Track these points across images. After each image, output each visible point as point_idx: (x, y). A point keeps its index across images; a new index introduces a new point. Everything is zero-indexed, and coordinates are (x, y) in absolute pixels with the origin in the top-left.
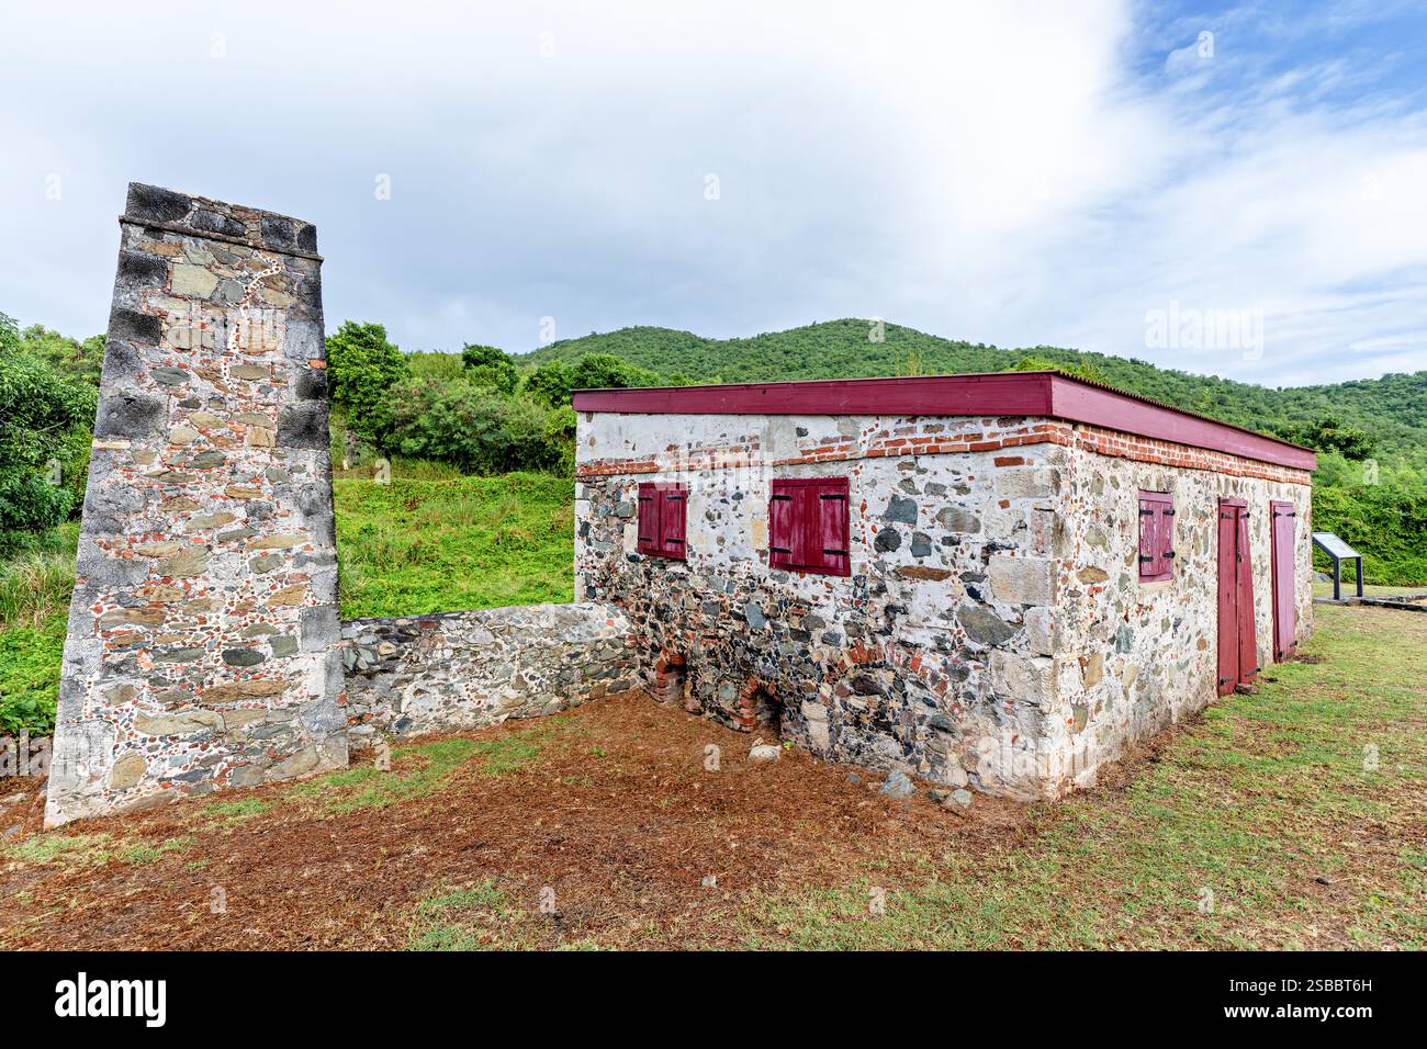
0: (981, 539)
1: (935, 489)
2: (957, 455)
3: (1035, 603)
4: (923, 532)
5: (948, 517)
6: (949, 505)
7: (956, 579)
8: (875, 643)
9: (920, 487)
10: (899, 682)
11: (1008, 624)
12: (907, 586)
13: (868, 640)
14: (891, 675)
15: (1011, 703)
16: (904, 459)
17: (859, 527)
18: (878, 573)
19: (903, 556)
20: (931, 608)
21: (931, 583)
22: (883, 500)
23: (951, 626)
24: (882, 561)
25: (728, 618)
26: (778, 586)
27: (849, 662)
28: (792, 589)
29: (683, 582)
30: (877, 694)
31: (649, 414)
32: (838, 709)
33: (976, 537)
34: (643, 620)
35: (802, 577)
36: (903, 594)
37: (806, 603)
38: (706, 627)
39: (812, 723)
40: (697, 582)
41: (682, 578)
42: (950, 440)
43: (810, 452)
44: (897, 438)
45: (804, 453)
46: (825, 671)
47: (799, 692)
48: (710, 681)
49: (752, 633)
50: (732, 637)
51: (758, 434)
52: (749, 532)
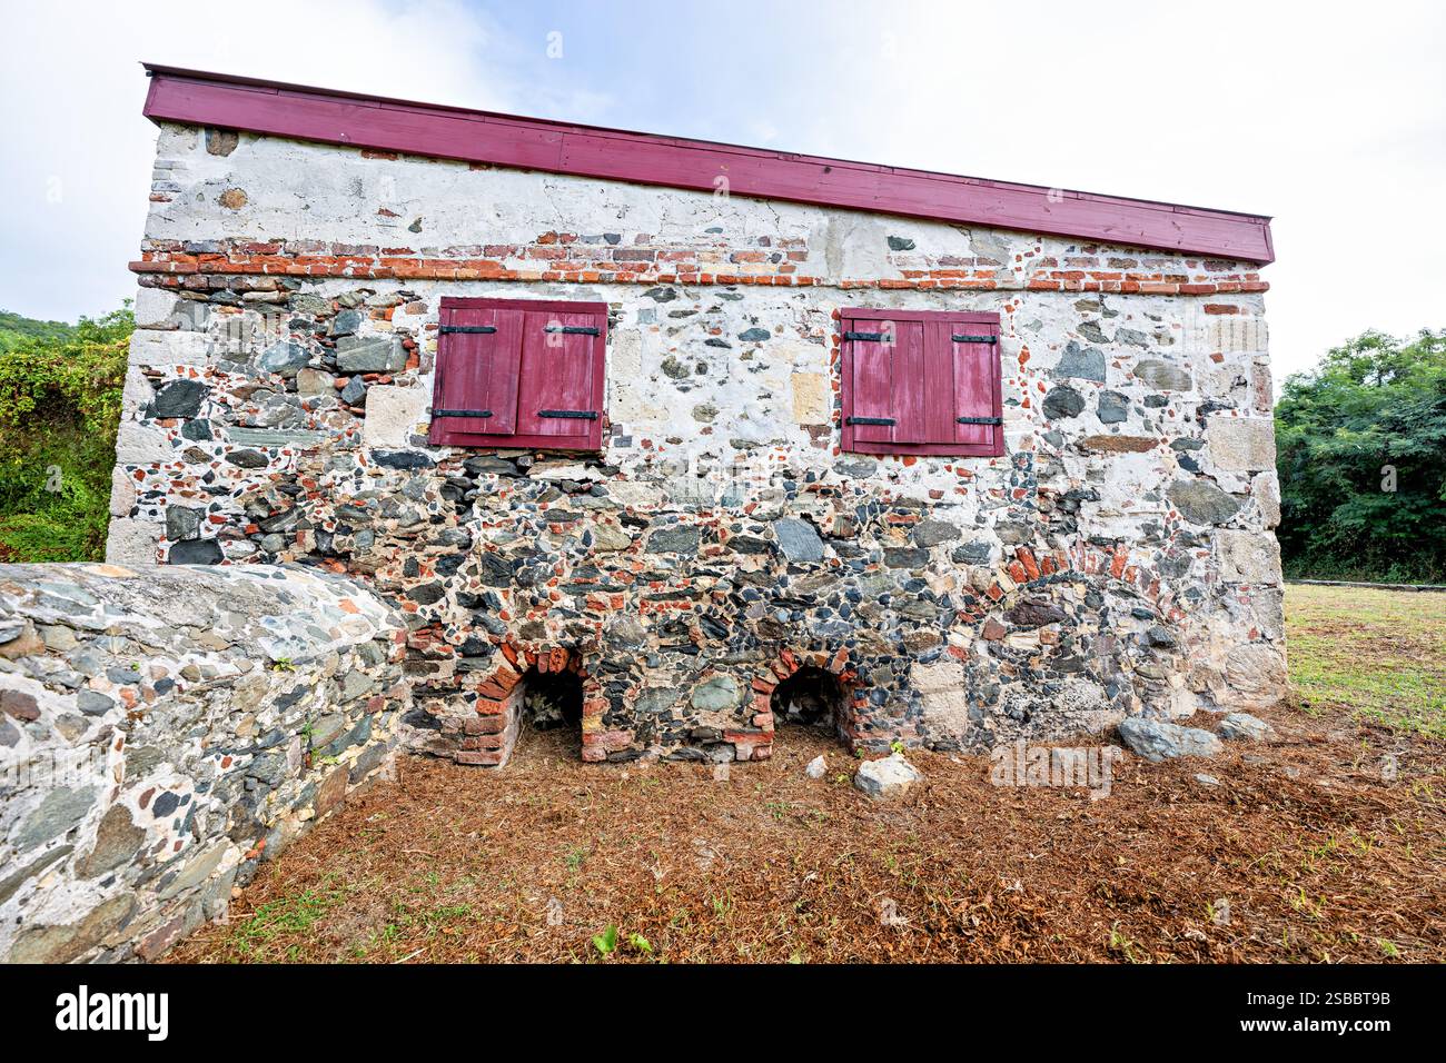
0: (1194, 398)
1: (1131, 338)
2: (1157, 298)
3: (1262, 468)
4: (1117, 390)
5: (1150, 371)
6: (1150, 357)
7: (1166, 447)
8: (1053, 546)
9: (1108, 332)
10: (1094, 595)
11: (1233, 496)
12: (1097, 462)
13: (1042, 544)
14: (1080, 589)
15: (1245, 589)
16: (1082, 296)
17: (1018, 385)
18: (1050, 448)
19: (1087, 423)
20: (1133, 489)
21: (1133, 456)
22: (1054, 348)
23: (1163, 508)
24: (1057, 431)
25: (727, 553)
26: (853, 484)
27: (1007, 584)
28: (886, 485)
29: (586, 499)
30: (1057, 621)
31: (475, 164)
32: (985, 660)
33: (1187, 395)
34: (433, 594)
35: (907, 463)
36: (1091, 474)
37: (916, 503)
38: (660, 578)
39: (933, 697)
40: (634, 494)
41: (583, 489)
42: (1147, 279)
43: (918, 274)
44: (1070, 269)
45: (907, 274)
46: (961, 606)
47: (902, 651)
48: (668, 684)
49: (792, 570)
50: (737, 586)
51: (804, 235)
52: (785, 396)
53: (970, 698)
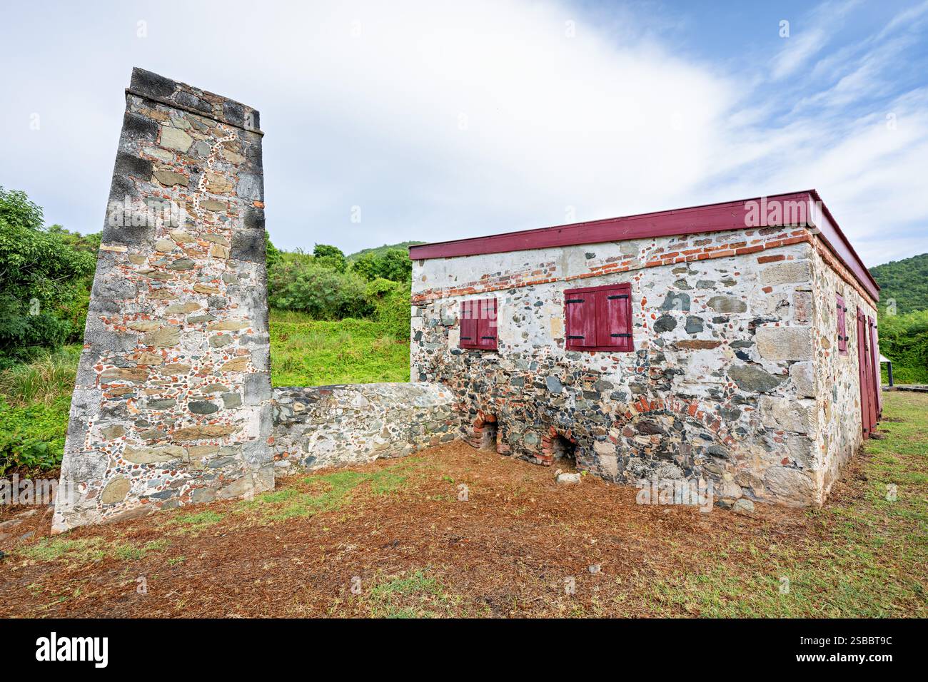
0: (748, 316)
1: (706, 285)
2: (724, 259)
3: (799, 359)
4: (696, 315)
5: (718, 303)
6: (718, 295)
7: (726, 347)
8: (656, 396)
9: (692, 283)
10: (678, 424)
11: (775, 376)
12: (683, 354)
13: (650, 395)
14: (671, 419)
15: (781, 433)
16: (677, 266)
17: (640, 316)
18: (657, 347)
19: (680, 334)
20: (705, 369)
21: (704, 351)
22: (660, 296)
23: (723, 380)
24: (661, 339)
25: (532, 387)
26: (572, 362)
27: (634, 412)
28: (584, 364)
29: (495, 366)
30: (659, 433)
31: (467, 256)
32: (626, 446)
33: (742, 315)
34: (463, 393)
35: (592, 355)
36: (680, 361)
37: (596, 372)
38: (514, 395)
39: (603, 456)
40: (506, 364)
41: (494, 362)
42: (717, 249)
43: (597, 269)
44: (671, 252)
45: (592, 269)
46: (614, 419)
47: (591, 435)
48: (517, 432)
49: (552, 396)
50: (535, 400)
51: (554, 260)
52: (548, 328)
53: (619, 461)
